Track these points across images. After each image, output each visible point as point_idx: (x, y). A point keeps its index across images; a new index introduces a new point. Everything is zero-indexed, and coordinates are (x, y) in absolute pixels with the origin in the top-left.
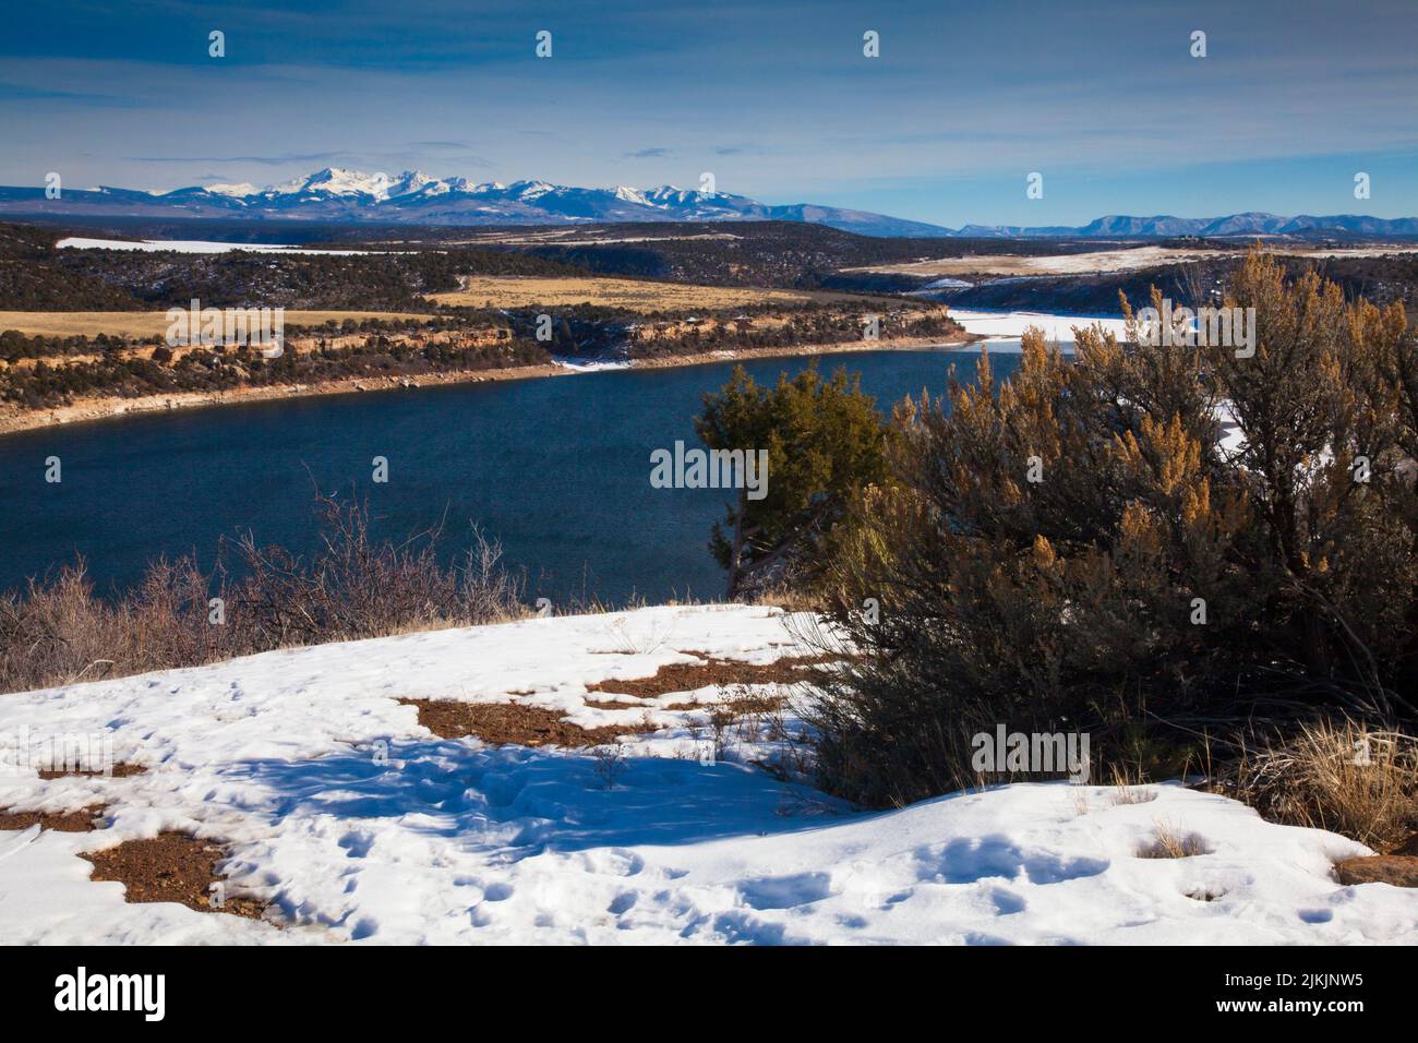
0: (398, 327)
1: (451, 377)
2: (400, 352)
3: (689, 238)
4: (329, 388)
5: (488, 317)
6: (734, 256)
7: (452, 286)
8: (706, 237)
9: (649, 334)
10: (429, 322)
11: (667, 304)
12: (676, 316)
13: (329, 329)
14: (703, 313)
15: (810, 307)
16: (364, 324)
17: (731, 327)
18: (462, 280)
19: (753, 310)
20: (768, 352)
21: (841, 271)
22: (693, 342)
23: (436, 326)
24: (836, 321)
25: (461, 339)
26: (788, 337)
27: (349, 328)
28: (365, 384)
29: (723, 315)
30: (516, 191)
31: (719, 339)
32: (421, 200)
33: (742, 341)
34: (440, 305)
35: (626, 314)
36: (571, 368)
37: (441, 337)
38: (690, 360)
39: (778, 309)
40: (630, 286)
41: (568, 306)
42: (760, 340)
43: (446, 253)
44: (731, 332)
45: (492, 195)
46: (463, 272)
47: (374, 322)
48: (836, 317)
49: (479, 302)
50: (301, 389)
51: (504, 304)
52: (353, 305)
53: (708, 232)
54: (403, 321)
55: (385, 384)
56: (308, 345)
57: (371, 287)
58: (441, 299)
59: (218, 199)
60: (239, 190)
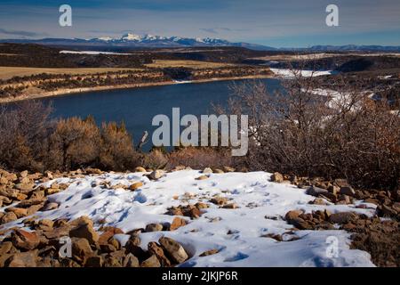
0: (136, 72)
1: (148, 84)
2: (136, 78)
4: (119, 87)
5: (159, 70)
6: (221, 55)
7: (151, 62)
9: (196, 74)
10: (143, 71)
11: (202, 67)
12: (203, 70)
13: (119, 73)
14: (210, 69)
15: (236, 68)
16: (127, 71)
17: (217, 72)
18: (153, 61)
19: (222, 68)
20: (226, 78)
21: (247, 59)
22: (207, 76)
23: (145, 72)
25: (151, 75)
26: (231, 75)
27: (124, 72)
28: (127, 86)
29: (215, 69)
30: (172, 39)
31: (214, 75)
32: (149, 41)
33: (220, 76)
34: (147, 67)
35: (191, 69)
36: (177, 82)
37: (146, 75)
38: (206, 80)
39: (229, 68)
40: (194, 62)
41: (177, 67)
42: (223, 76)
43: (150, 54)
45: (166, 40)
46: (154, 59)
47: (130, 71)
48: (243, 70)
49: (156, 66)
50: (112, 87)
51: (162, 67)
52: (127, 67)
55: (132, 86)
56: (114, 76)
57: (132, 62)
58: (148, 65)
59: (102, 41)
60: (107, 39)
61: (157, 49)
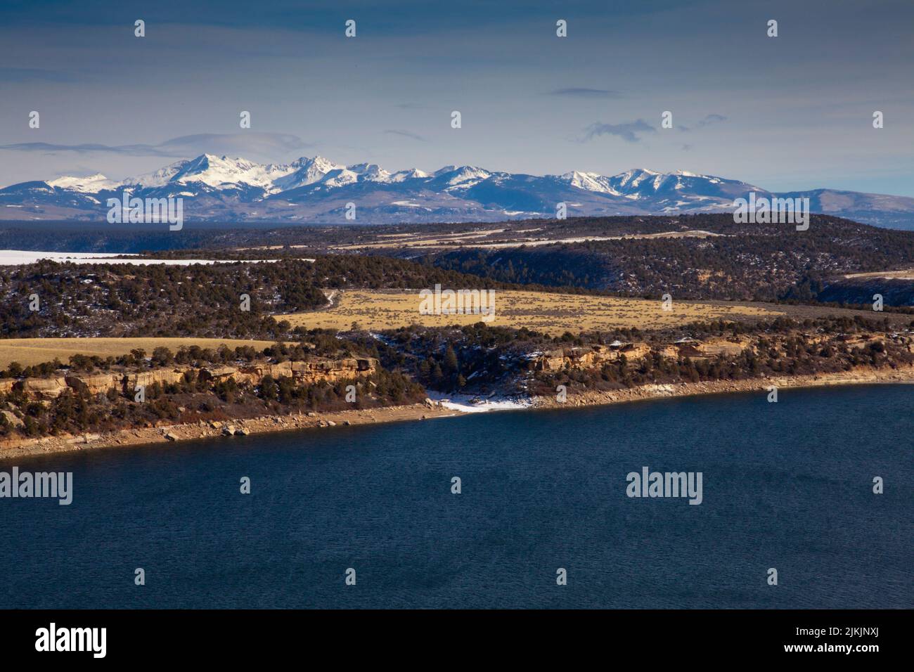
0: (226, 357)
1: (291, 422)
2: (224, 390)
3: (647, 237)
4: (129, 437)
5: (357, 341)
6: (706, 260)
7: (316, 303)
8: (674, 234)
9: (557, 363)
10: (267, 350)
11: (587, 324)
12: (596, 339)
13: (135, 361)
14: (632, 335)
15: (779, 326)
16: (181, 354)
17: (670, 353)
18: (330, 295)
19: (699, 330)
20: (720, 386)
21: (848, 277)
22: (618, 373)
23: (274, 355)
24: (815, 345)
25: (308, 373)
26: (749, 366)
27: (161, 359)
28: (175, 432)
29: (658, 337)
30: (442, 179)
31: (653, 369)
32: (320, 193)
33: (685, 371)
34: (293, 327)
35: (527, 336)
36: (452, 407)
37: (281, 370)
38: (612, 397)
39: (736, 329)
40: (548, 300)
41: (457, 327)
42: (709, 371)
43: (313, 261)
44: (669, 359)
46: (334, 285)
47: (194, 351)
48: (816, 339)
49: (345, 323)
50: (92, 439)
51: (374, 325)
52: (183, 329)
53: (676, 228)
54: (233, 350)
55: (205, 431)
56: (104, 382)
57: (213, 306)
58: (297, 320)
59: (65, 197)
60: (91, 185)
61: (355, 233)
